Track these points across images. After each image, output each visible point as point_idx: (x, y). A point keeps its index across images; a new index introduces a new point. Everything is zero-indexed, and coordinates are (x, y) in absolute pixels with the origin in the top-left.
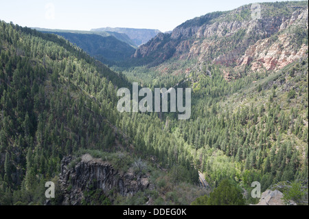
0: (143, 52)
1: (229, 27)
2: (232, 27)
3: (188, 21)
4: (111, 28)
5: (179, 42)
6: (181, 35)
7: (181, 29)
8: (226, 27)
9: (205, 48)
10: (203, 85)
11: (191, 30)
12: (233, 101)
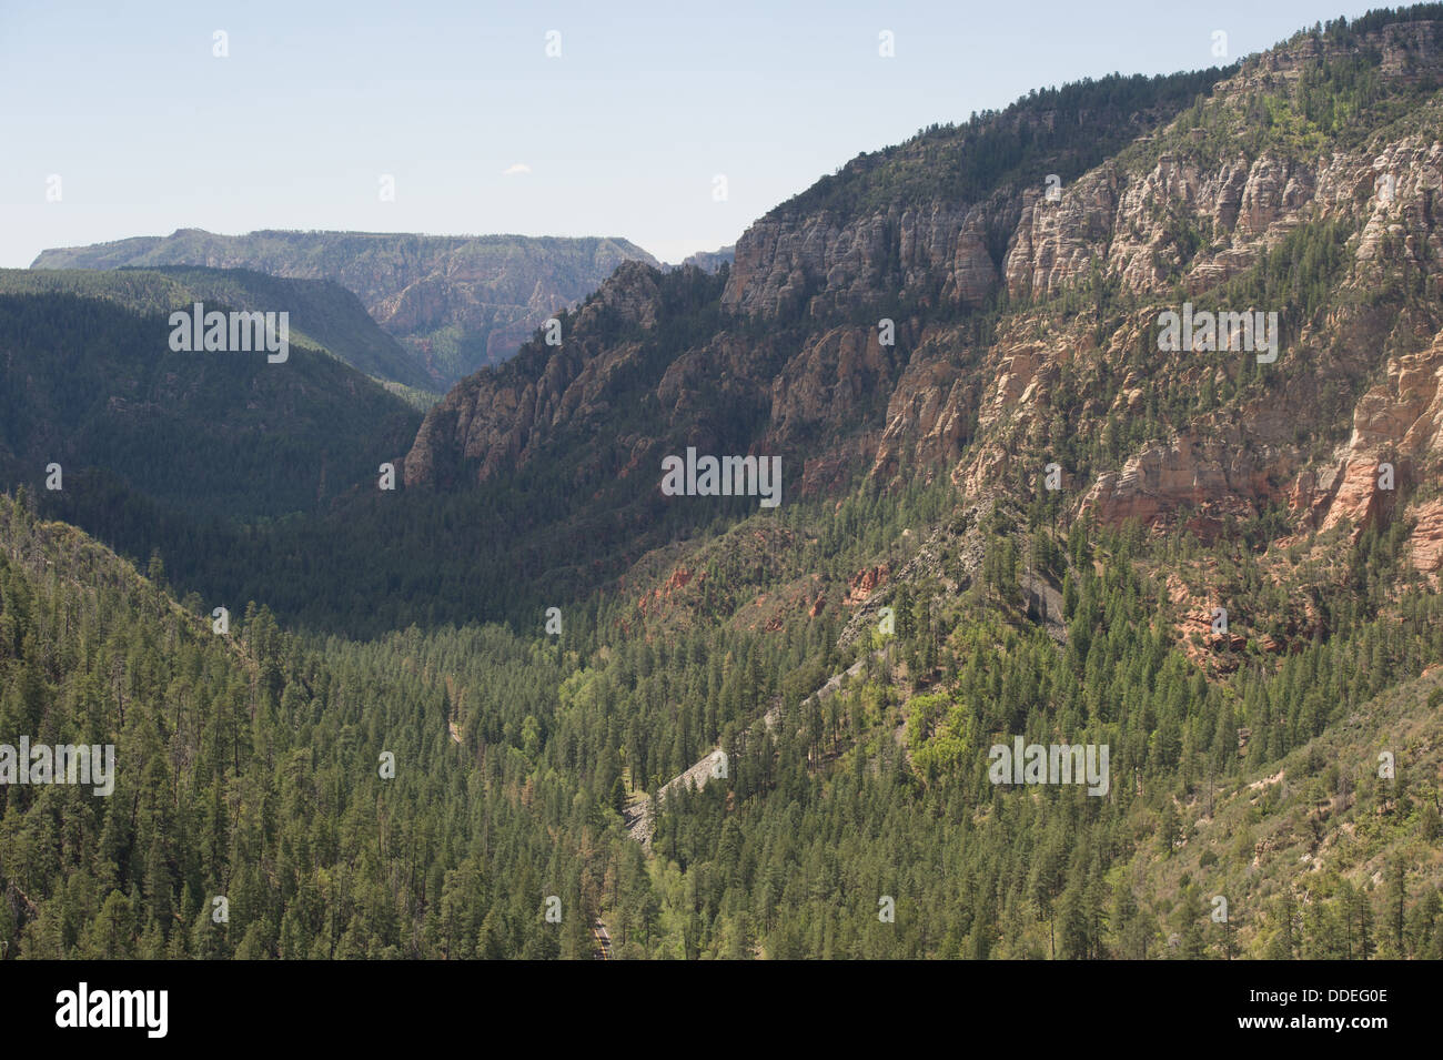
0: (487, 437)
1: (1209, 207)
2: (1233, 205)
3: (865, 162)
4: (209, 241)
5: (797, 342)
6: (812, 283)
7: (812, 227)
8: (1187, 208)
9: (1015, 389)
10: (998, 708)
11: (889, 234)
12: (1246, 853)
